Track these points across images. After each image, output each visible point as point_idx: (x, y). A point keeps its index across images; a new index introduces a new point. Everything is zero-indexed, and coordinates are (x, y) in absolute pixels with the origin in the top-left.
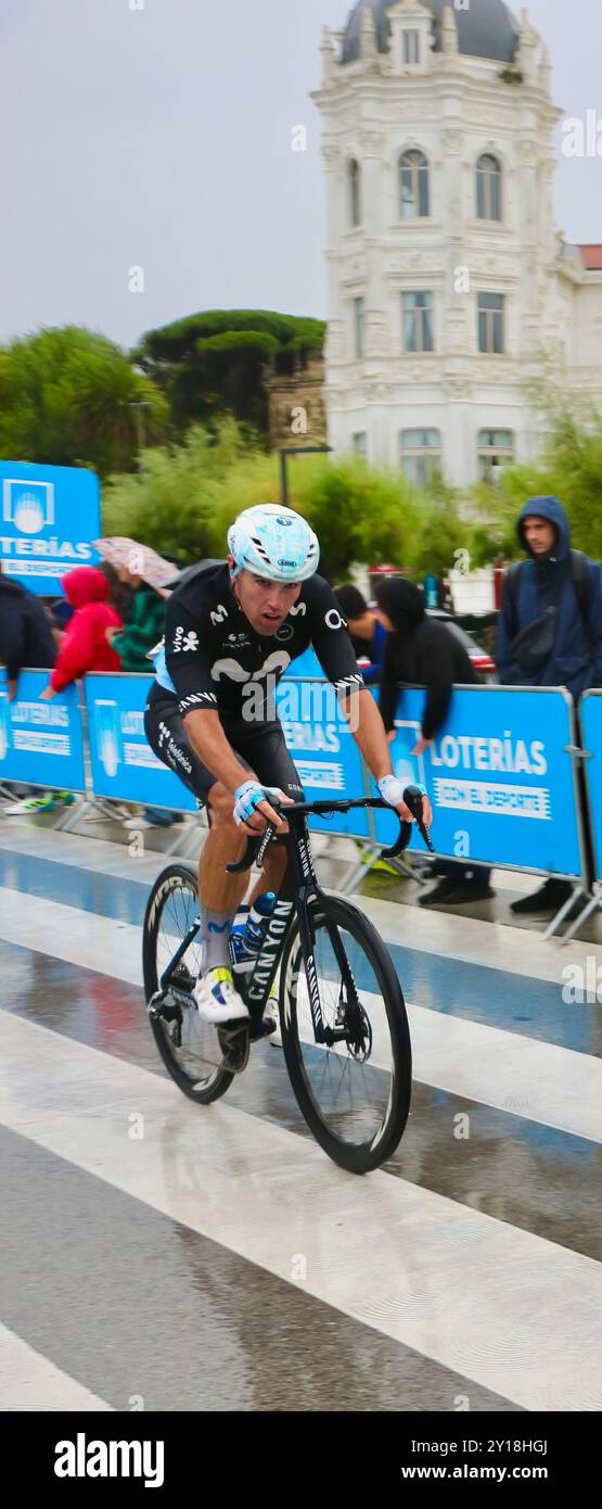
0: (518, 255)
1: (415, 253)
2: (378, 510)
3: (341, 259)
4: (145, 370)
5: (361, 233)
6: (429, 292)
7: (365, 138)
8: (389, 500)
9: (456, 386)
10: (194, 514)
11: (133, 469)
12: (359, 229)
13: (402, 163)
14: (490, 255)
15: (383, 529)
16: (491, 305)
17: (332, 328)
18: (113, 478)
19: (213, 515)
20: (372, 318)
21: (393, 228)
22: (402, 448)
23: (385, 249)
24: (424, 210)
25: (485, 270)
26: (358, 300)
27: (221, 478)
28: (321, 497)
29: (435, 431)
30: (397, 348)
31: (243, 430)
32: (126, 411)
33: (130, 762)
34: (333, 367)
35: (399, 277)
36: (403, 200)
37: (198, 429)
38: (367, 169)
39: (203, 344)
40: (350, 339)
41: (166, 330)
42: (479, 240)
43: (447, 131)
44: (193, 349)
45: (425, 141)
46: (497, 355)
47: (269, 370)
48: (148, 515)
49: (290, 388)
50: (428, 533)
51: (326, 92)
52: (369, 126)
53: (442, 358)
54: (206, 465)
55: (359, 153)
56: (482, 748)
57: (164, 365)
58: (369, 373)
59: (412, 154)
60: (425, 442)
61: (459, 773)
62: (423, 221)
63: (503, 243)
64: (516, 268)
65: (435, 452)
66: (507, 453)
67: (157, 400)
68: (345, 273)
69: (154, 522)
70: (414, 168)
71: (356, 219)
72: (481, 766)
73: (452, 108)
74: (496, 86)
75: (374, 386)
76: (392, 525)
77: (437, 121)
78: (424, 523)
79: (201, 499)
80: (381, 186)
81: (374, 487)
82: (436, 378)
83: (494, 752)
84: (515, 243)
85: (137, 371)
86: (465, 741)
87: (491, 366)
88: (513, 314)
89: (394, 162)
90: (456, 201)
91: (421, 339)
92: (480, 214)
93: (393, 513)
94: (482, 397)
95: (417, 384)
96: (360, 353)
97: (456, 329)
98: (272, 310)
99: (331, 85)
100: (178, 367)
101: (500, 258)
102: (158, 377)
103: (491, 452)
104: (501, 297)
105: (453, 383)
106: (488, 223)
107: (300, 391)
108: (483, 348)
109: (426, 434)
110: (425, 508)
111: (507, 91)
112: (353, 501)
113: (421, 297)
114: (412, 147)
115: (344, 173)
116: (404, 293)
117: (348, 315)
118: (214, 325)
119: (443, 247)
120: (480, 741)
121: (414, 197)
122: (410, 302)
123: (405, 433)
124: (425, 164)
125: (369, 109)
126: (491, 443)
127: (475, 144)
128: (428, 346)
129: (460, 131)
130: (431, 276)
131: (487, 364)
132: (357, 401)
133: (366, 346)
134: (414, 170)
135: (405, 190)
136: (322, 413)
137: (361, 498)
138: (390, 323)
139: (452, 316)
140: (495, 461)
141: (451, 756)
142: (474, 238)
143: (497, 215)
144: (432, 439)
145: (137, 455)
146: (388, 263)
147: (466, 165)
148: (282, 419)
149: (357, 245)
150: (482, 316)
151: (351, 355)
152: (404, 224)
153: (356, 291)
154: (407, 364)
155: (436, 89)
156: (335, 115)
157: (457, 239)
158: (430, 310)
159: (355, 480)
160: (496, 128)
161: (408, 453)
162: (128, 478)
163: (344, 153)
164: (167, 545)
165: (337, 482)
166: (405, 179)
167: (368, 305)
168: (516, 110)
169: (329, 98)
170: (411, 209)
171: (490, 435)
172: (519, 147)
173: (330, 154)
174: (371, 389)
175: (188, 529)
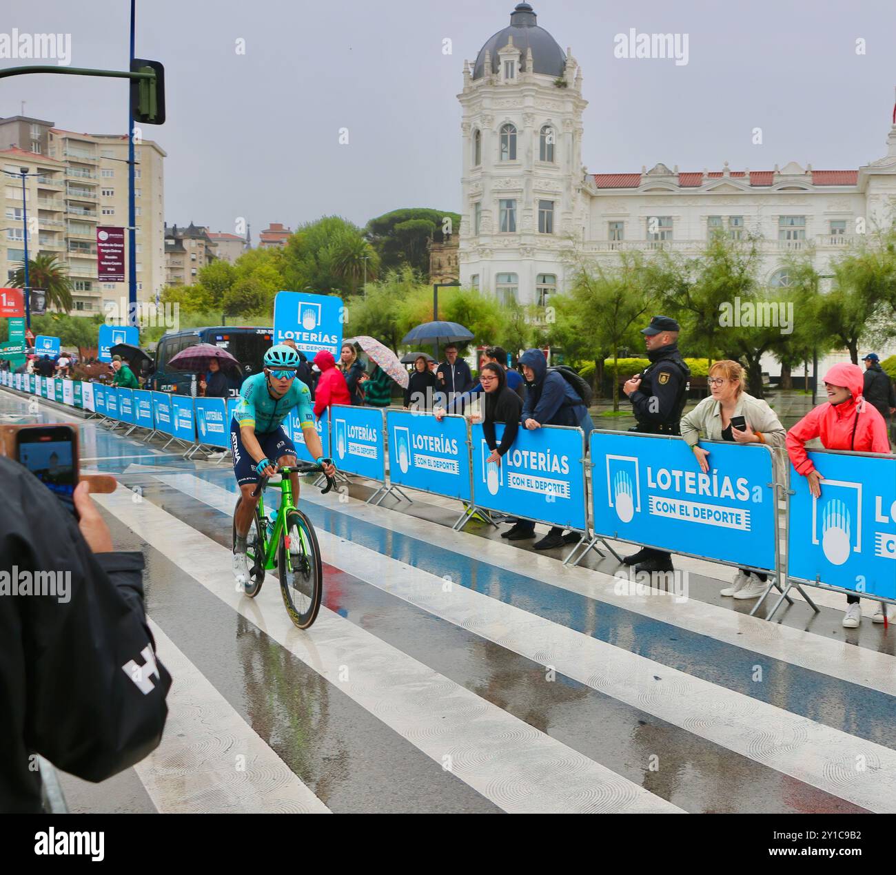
0: (562, 180)
1: (507, 179)
2: (483, 318)
3: (469, 182)
4: (368, 239)
5: (481, 168)
6: (515, 200)
7: (484, 118)
8: (489, 312)
9: (527, 250)
10: (389, 317)
11: (361, 293)
12: (478, 166)
13: (502, 131)
14: (547, 180)
15: (485, 328)
16: (547, 207)
17: (463, 219)
18: (350, 297)
19: (399, 318)
20: (484, 214)
21: (496, 166)
22: (497, 282)
23: (492, 177)
24: (513, 156)
25: (544, 188)
26: (477, 204)
27: (403, 299)
28: (454, 310)
29: (514, 274)
30: (496, 230)
31: (415, 273)
32: (359, 261)
33: (351, 452)
34: (463, 239)
35: (499, 192)
36: (502, 151)
37: (392, 273)
38: (484, 134)
39: (397, 226)
40: (472, 225)
41: (380, 219)
42: (541, 172)
43: (526, 114)
44: (393, 229)
45: (516, 120)
46: (550, 234)
47: (430, 240)
48: (366, 318)
49: (441, 250)
50: (508, 330)
51: (465, 94)
52: (486, 112)
53: (520, 235)
54: (396, 292)
55: (480, 126)
56: (534, 457)
57: (378, 237)
58: (481, 243)
59: (508, 126)
60: (509, 281)
61: (522, 470)
62: (512, 162)
63: (554, 174)
64: (561, 187)
65: (515, 286)
66: (552, 287)
67: (375, 257)
68: (471, 189)
69: (369, 321)
70: (509, 134)
71: (477, 161)
72: (533, 467)
73: (529, 102)
74: (553, 90)
75: (484, 250)
76: (490, 326)
77: (522, 109)
78: (507, 325)
79: (393, 310)
80: (491, 143)
81: (482, 305)
82: (516, 246)
83: (539, 459)
84: (560, 174)
85: (365, 240)
86: (525, 453)
87: (546, 240)
88: (558, 212)
89: (498, 132)
90: (530, 151)
91: (509, 225)
92: (542, 158)
93: (490, 319)
94: (540, 257)
95: (506, 249)
96: (477, 232)
97: (528, 220)
98: (433, 208)
99: (467, 91)
100: (385, 238)
101: (552, 182)
102: (374, 243)
103: (544, 286)
104: (553, 202)
105: (525, 249)
106: (546, 163)
107: (445, 252)
108: (541, 230)
109: (510, 276)
110: (508, 317)
111: (558, 92)
112: (470, 312)
113: (510, 203)
114: (508, 122)
115: (472, 137)
116: (501, 201)
117: (472, 212)
118: (404, 217)
119: (522, 176)
120: (533, 454)
121: (508, 149)
122: (504, 205)
123: (498, 275)
124: (515, 131)
125: (486, 103)
126: (544, 282)
127: (541, 120)
128: (513, 229)
129: (533, 114)
130: (516, 191)
131: (543, 239)
132: (474, 258)
133: (480, 229)
134: (508, 134)
135: (504, 146)
136: (456, 264)
137: (475, 310)
138: (493, 216)
139: (526, 213)
140: (545, 292)
141: (517, 461)
142: (538, 171)
143: (551, 159)
144: (513, 279)
145: (363, 286)
146: (493, 185)
147: (535, 132)
148: (436, 266)
149: (479, 174)
150: (541, 213)
151: (472, 233)
152: (502, 164)
153: (476, 199)
154: (502, 239)
155: (521, 91)
156: (469, 106)
157: (530, 171)
158: (515, 210)
159: (472, 302)
160: (552, 112)
161: (499, 286)
162: (357, 298)
163: (473, 126)
164: (375, 333)
165: (462, 302)
166: (504, 140)
167: (483, 207)
168: (563, 102)
169: (466, 98)
170: (506, 156)
171: (544, 277)
172: (563, 122)
173: (465, 127)
174: (482, 251)
175: (387, 324)
